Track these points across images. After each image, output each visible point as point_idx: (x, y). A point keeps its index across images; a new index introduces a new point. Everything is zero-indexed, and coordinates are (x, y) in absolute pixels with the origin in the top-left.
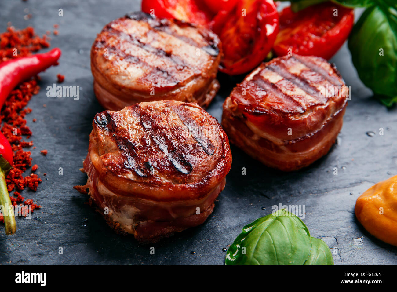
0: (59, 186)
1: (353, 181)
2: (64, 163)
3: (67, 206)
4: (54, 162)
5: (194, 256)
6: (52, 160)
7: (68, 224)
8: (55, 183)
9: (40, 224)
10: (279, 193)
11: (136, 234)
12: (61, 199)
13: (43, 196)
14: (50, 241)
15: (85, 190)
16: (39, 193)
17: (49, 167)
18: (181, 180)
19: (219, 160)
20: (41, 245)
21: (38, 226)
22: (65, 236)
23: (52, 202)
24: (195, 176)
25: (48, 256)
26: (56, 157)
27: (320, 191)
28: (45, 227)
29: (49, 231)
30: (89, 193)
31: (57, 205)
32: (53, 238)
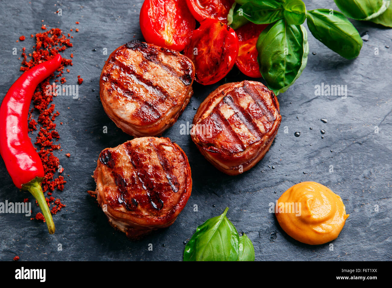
0: (78, 186)
1: (278, 181)
2: (81, 165)
3: (83, 204)
4: (74, 164)
5: (164, 248)
6: (73, 162)
7: (83, 220)
8: (75, 183)
9: (65, 220)
10: (226, 192)
11: (127, 233)
12: (79, 198)
13: (67, 196)
14: (72, 235)
15: (94, 196)
16: (64, 193)
17: (71, 169)
18: (156, 214)
19: (182, 195)
20: (66, 238)
21: (64, 222)
22: (81, 231)
23: (73, 200)
24: (165, 210)
25: (70, 248)
26: (76, 159)
27: (254, 189)
28: (68, 223)
29: (71, 226)
30: (97, 200)
31: (77, 203)
32: (74, 232)
